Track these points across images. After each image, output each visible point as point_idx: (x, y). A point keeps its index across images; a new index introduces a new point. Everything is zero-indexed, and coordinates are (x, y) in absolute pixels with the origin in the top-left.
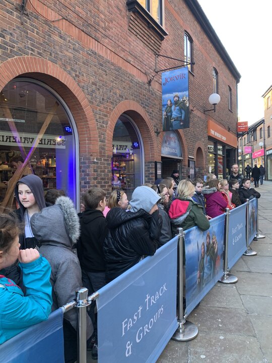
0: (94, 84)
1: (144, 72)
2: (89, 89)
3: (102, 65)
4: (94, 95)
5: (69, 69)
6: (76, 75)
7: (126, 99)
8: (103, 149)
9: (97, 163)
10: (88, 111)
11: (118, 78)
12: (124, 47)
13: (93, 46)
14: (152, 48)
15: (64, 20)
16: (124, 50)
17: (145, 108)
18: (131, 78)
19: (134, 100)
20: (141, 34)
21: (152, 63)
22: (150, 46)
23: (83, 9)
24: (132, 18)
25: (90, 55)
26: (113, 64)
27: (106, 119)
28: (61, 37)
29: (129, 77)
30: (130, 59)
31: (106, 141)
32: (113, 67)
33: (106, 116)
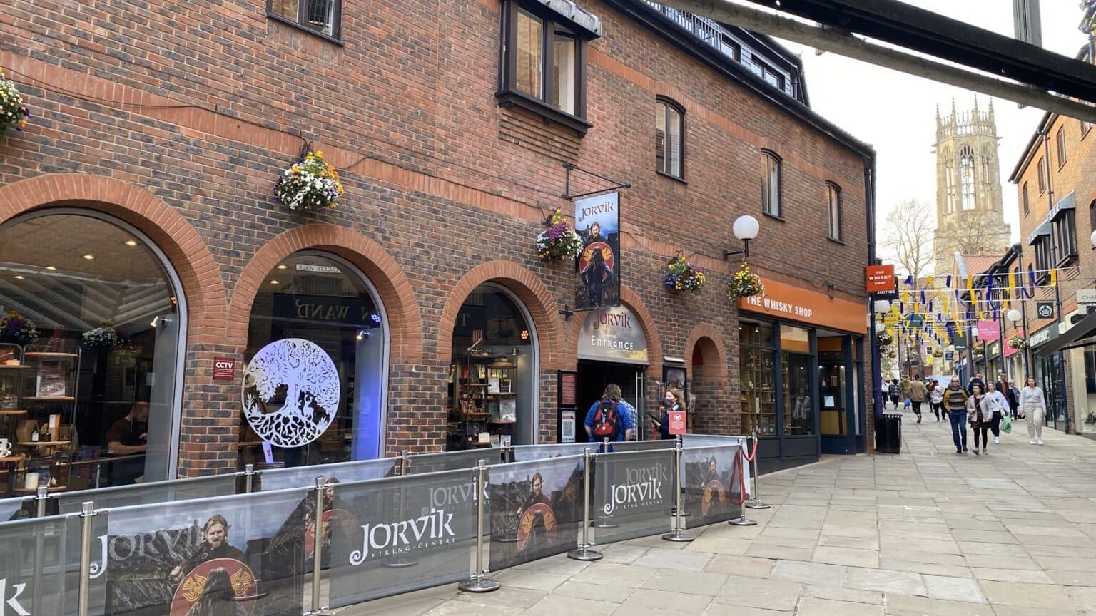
0: (417, 245)
1: (535, 204)
2: (409, 255)
3: (436, 212)
4: (417, 263)
5: (371, 230)
6: (385, 238)
7: (487, 259)
8: (433, 350)
9: (418, 375)
10: (404, 290)
11: (472, 227)
12: (485, 171)
13: (421, 184)
14: (558, 157)
15: (368, 159)
16: (484, 177)
17: (536, 270)
18: (500, 221)
19: (507, 259)
20: (527, 139)
21: (558, 183)
22: (552, 155)
23: (402, 132)
24: (505, 118)
25: (412, 200)
26: (460, 205)
27: (439, 299)
28: (360, 186)
29: (496, 221)
30: (499, 188)
31: (439, 337)
32: (460, 210)
33: (440, 294)
